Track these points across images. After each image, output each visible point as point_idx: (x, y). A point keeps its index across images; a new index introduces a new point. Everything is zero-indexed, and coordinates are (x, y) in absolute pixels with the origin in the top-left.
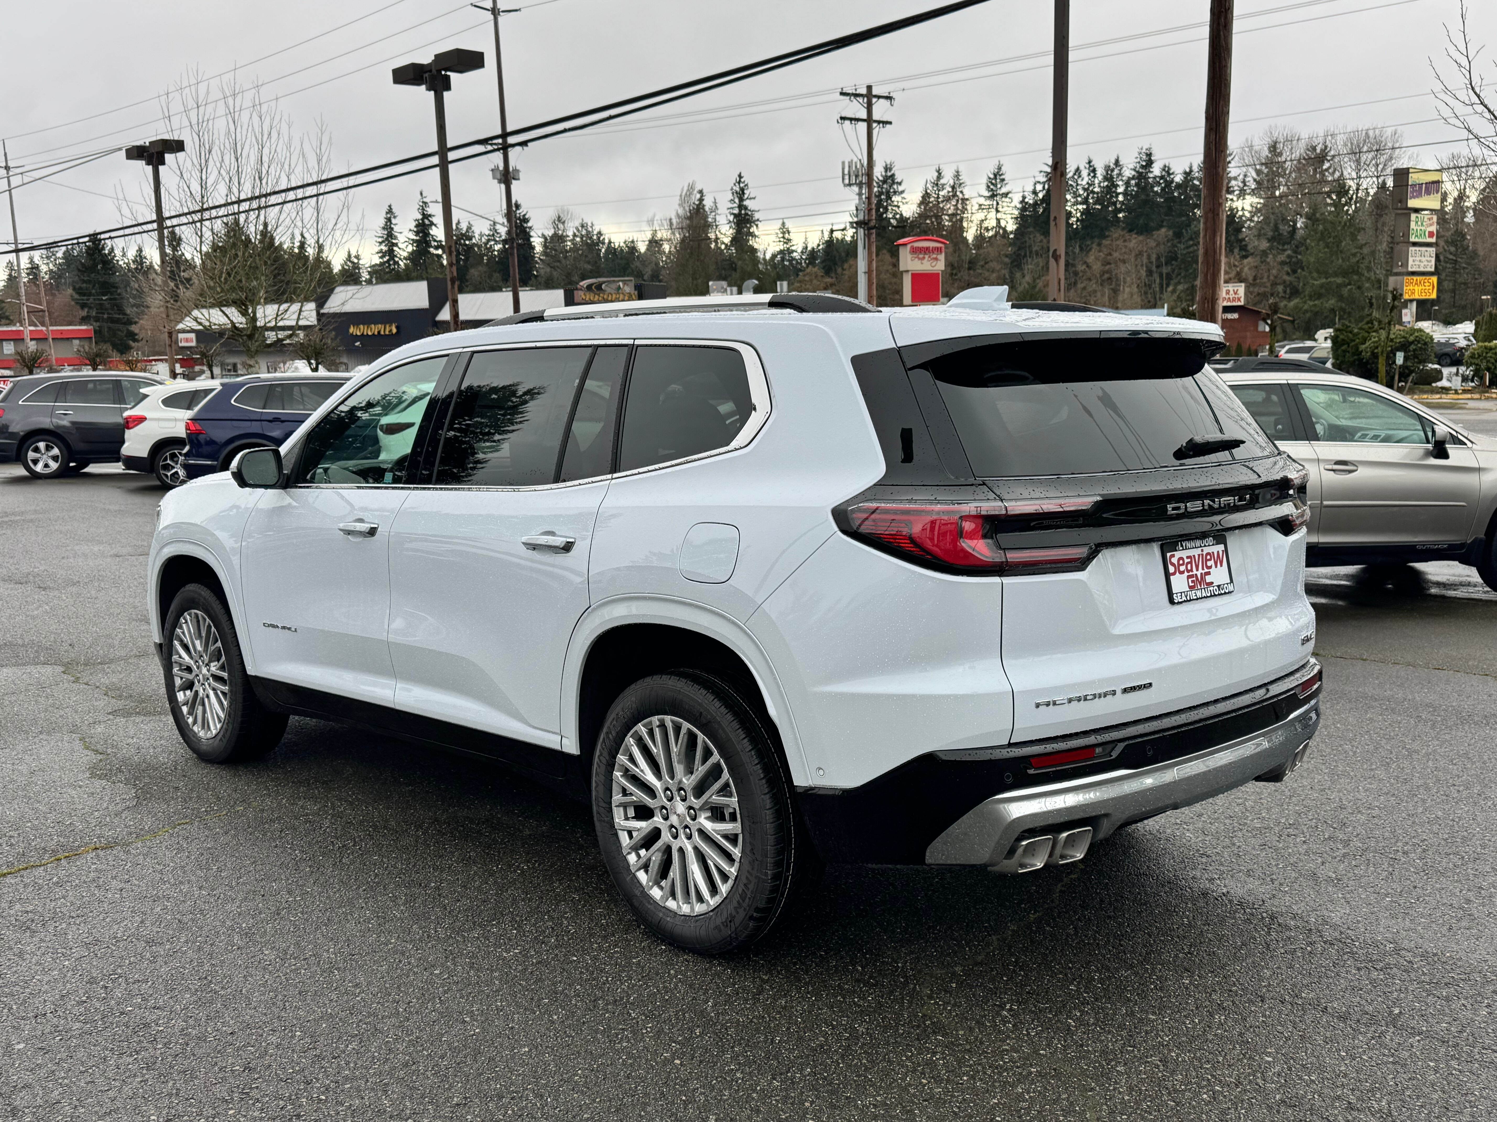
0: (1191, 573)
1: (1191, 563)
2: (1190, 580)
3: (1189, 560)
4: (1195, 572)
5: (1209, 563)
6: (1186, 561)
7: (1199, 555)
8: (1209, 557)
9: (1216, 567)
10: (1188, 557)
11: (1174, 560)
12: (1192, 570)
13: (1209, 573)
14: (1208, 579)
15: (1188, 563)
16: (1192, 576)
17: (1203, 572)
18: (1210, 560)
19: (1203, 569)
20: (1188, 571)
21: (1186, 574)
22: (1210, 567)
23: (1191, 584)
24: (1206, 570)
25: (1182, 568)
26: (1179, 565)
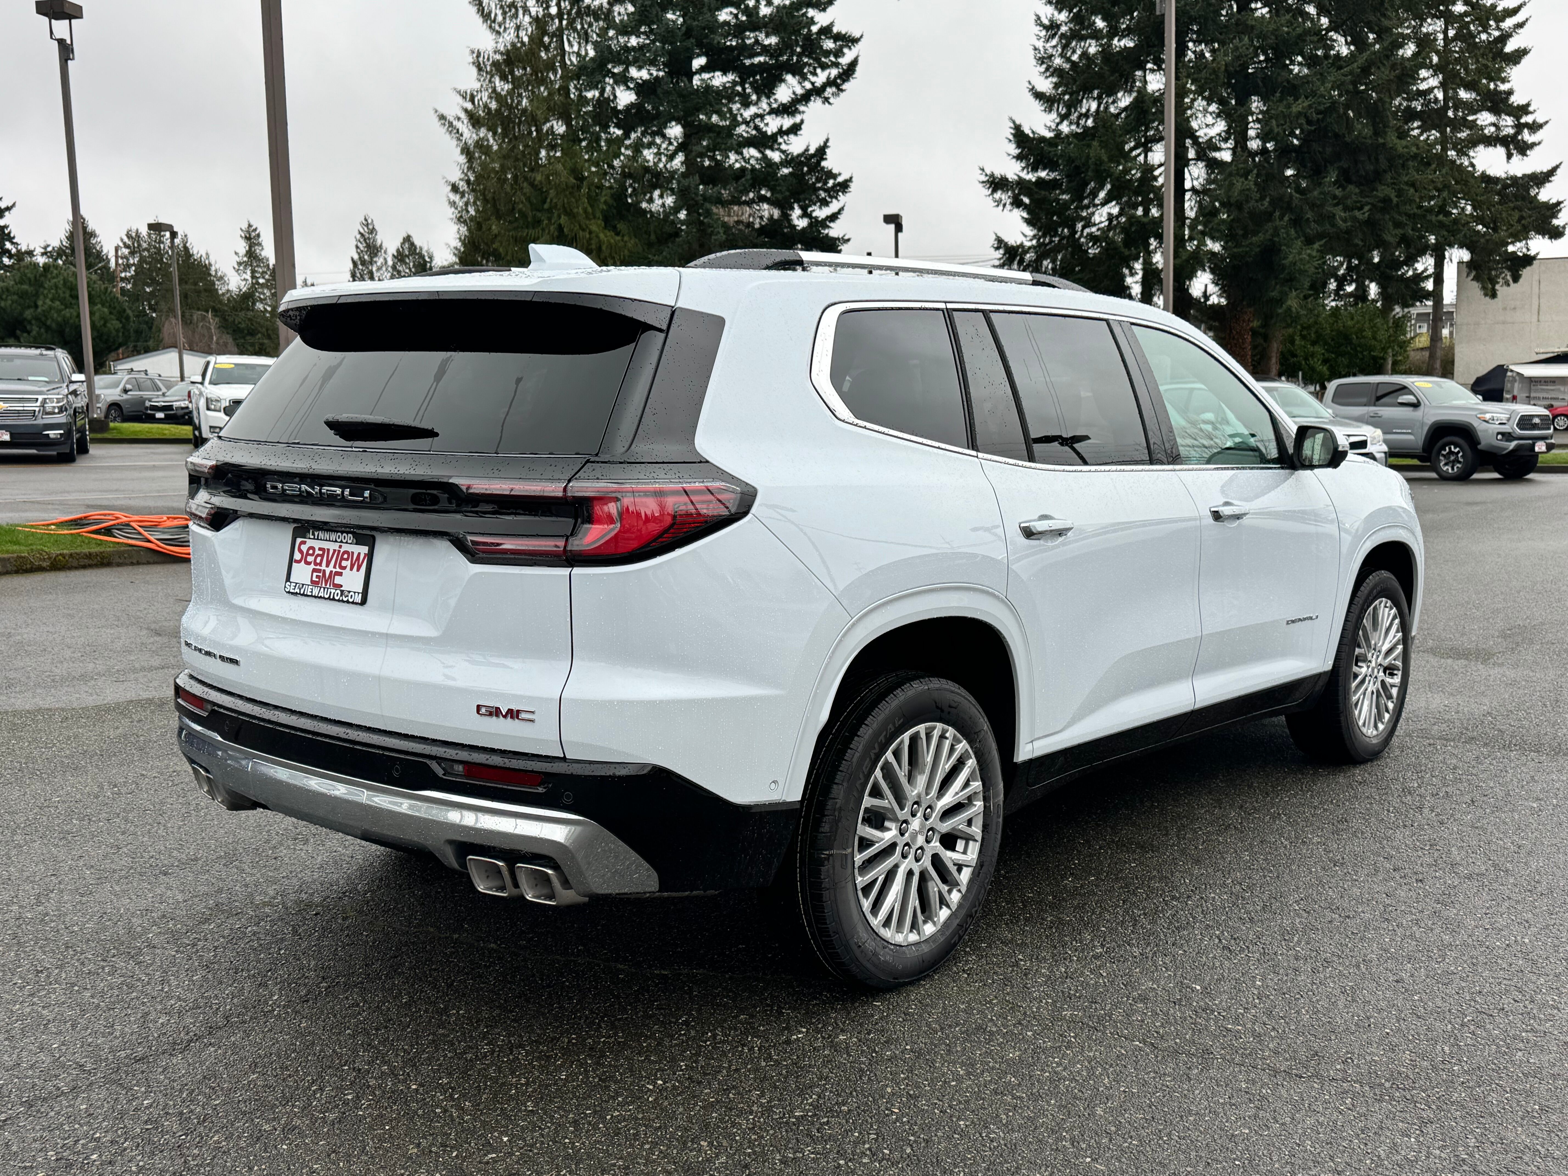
0: (318, 567)
1: (322, 556)
2: (315, 574)
3: (321, 552)
4: (323, 567)
5: (344, 563)
6: (317, 552)
7: (335, 551)
8: (346, 556)
9: (351, 569)
10: (320, 549)
11: (304, 548)
12: (320, 564)
13: (340, 574)
14: (338, 580)
15: (318, 555)
16: (319, 571)
17: (334, 570)
18: (347, 560)
19: (335, 567)
20: (316, 564)
21: (312, 566)
22: (344, 568)
23: (314, 579)
24: (338, 570)
25: (310, 559)
26: (308, 554)
